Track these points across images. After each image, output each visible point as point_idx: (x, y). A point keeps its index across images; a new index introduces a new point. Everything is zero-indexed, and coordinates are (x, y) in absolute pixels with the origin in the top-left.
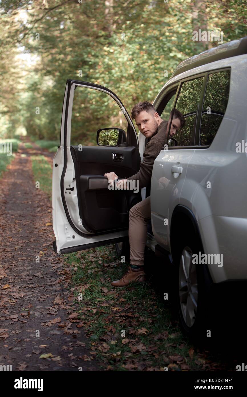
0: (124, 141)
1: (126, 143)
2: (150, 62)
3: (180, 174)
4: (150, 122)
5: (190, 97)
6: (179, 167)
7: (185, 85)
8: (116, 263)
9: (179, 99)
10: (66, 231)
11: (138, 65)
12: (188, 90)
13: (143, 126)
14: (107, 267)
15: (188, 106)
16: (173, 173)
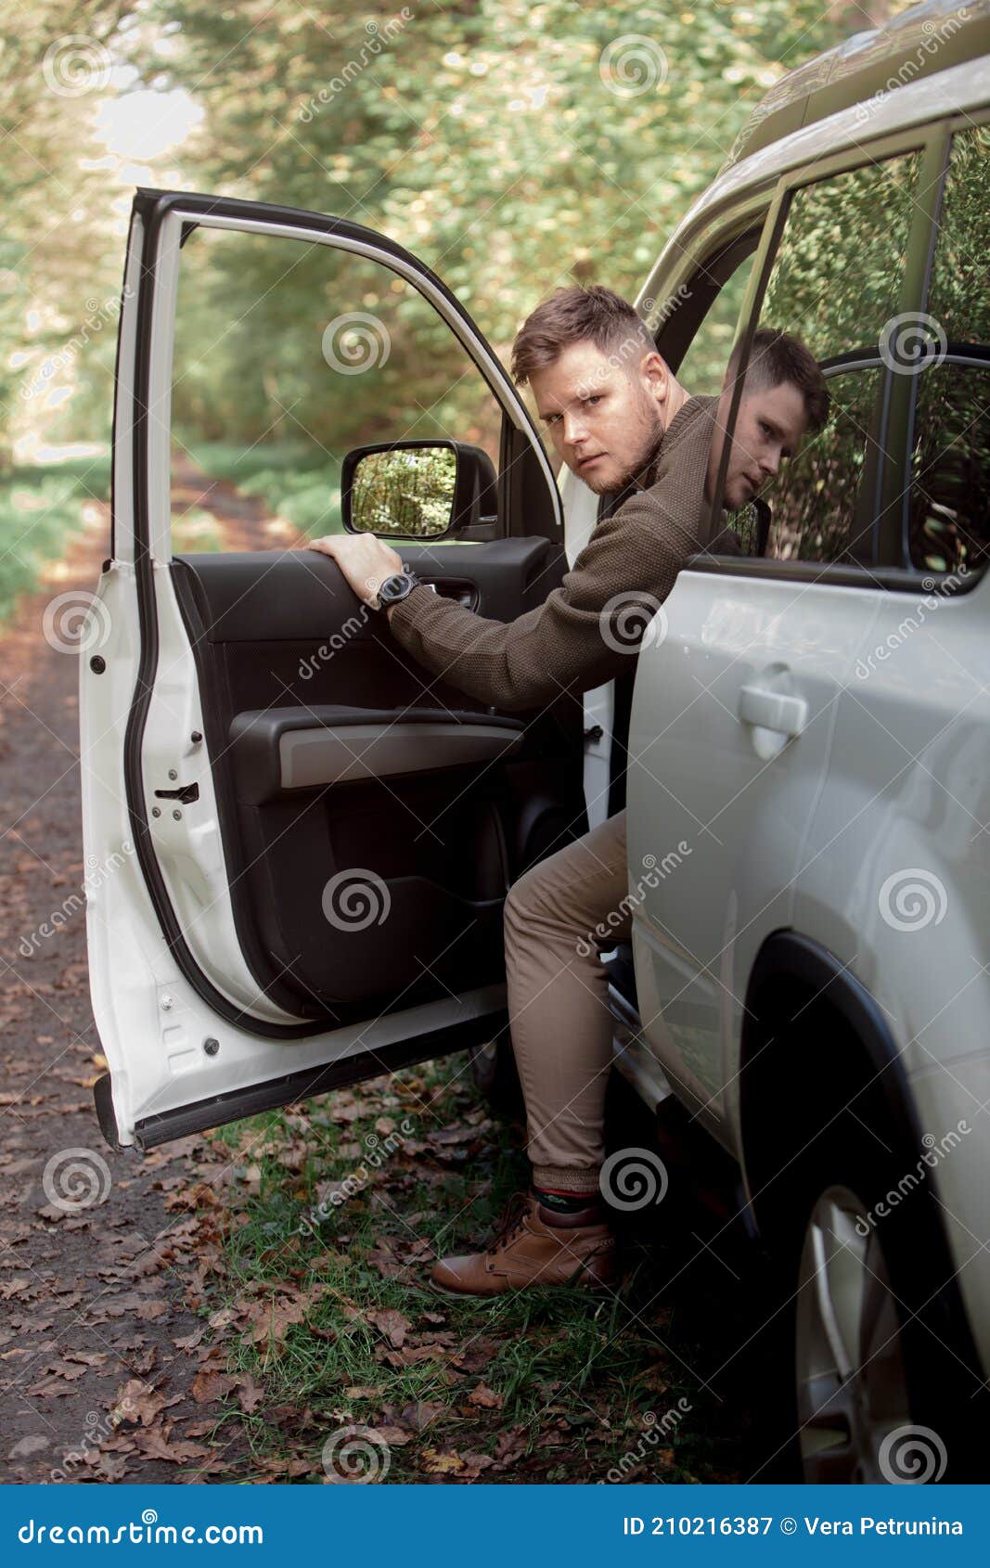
0: (488, 508)
1: (493, 518)
2: (645, 113)
3: (792, 739)
4: (614, 406)
5: (828, 264)
6: (782, 691)
7: (801, 205)
8: (466, 1134)
9: (775, 272)
10: (166, 1021)
11: (591, 128)
12: (817, 232)
13: (575, 427)
14: (419, 1158)
15: (820, 307)
16: (748, 725)
